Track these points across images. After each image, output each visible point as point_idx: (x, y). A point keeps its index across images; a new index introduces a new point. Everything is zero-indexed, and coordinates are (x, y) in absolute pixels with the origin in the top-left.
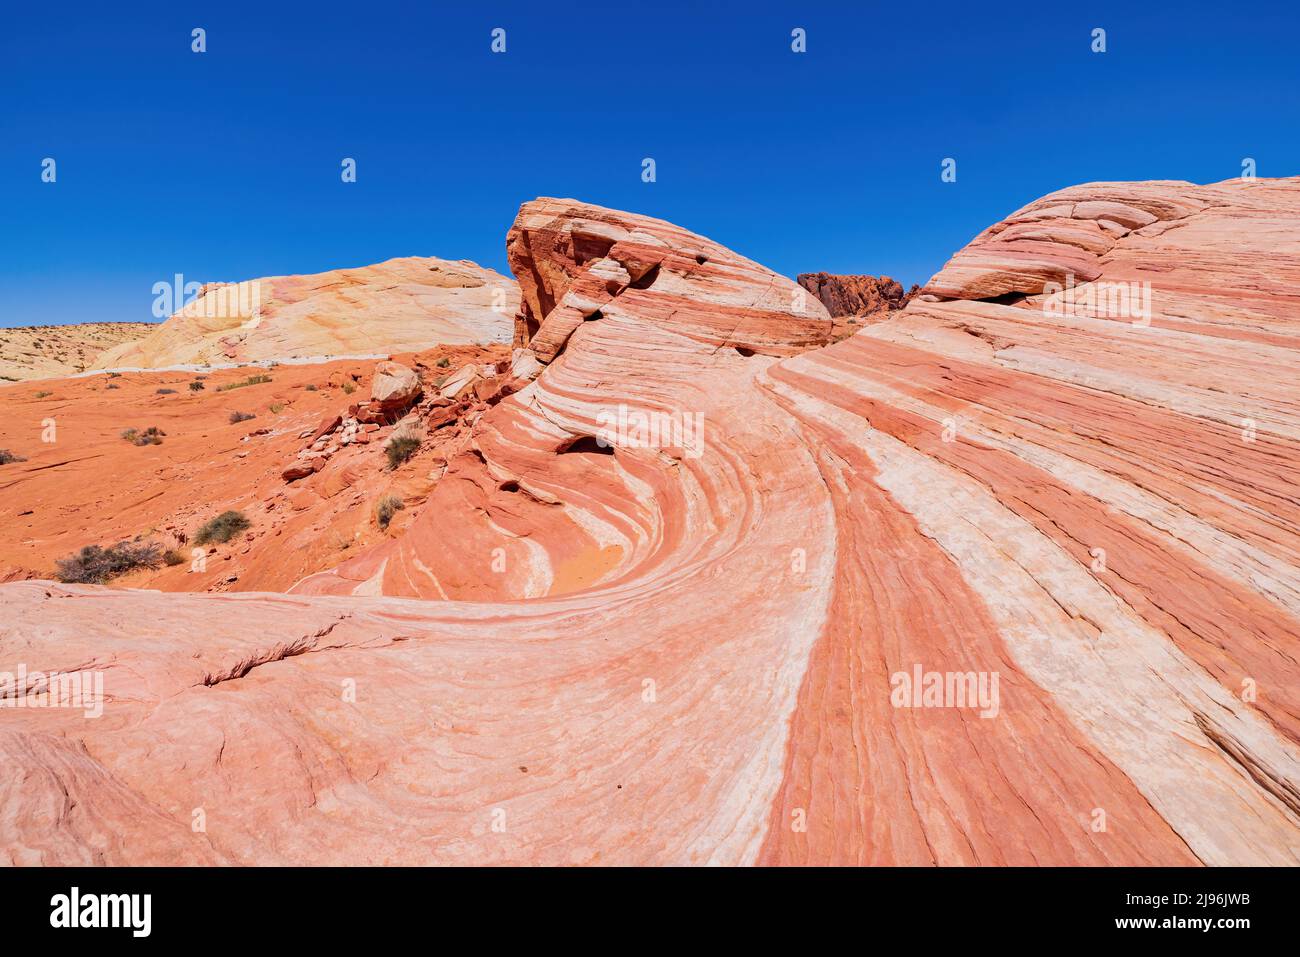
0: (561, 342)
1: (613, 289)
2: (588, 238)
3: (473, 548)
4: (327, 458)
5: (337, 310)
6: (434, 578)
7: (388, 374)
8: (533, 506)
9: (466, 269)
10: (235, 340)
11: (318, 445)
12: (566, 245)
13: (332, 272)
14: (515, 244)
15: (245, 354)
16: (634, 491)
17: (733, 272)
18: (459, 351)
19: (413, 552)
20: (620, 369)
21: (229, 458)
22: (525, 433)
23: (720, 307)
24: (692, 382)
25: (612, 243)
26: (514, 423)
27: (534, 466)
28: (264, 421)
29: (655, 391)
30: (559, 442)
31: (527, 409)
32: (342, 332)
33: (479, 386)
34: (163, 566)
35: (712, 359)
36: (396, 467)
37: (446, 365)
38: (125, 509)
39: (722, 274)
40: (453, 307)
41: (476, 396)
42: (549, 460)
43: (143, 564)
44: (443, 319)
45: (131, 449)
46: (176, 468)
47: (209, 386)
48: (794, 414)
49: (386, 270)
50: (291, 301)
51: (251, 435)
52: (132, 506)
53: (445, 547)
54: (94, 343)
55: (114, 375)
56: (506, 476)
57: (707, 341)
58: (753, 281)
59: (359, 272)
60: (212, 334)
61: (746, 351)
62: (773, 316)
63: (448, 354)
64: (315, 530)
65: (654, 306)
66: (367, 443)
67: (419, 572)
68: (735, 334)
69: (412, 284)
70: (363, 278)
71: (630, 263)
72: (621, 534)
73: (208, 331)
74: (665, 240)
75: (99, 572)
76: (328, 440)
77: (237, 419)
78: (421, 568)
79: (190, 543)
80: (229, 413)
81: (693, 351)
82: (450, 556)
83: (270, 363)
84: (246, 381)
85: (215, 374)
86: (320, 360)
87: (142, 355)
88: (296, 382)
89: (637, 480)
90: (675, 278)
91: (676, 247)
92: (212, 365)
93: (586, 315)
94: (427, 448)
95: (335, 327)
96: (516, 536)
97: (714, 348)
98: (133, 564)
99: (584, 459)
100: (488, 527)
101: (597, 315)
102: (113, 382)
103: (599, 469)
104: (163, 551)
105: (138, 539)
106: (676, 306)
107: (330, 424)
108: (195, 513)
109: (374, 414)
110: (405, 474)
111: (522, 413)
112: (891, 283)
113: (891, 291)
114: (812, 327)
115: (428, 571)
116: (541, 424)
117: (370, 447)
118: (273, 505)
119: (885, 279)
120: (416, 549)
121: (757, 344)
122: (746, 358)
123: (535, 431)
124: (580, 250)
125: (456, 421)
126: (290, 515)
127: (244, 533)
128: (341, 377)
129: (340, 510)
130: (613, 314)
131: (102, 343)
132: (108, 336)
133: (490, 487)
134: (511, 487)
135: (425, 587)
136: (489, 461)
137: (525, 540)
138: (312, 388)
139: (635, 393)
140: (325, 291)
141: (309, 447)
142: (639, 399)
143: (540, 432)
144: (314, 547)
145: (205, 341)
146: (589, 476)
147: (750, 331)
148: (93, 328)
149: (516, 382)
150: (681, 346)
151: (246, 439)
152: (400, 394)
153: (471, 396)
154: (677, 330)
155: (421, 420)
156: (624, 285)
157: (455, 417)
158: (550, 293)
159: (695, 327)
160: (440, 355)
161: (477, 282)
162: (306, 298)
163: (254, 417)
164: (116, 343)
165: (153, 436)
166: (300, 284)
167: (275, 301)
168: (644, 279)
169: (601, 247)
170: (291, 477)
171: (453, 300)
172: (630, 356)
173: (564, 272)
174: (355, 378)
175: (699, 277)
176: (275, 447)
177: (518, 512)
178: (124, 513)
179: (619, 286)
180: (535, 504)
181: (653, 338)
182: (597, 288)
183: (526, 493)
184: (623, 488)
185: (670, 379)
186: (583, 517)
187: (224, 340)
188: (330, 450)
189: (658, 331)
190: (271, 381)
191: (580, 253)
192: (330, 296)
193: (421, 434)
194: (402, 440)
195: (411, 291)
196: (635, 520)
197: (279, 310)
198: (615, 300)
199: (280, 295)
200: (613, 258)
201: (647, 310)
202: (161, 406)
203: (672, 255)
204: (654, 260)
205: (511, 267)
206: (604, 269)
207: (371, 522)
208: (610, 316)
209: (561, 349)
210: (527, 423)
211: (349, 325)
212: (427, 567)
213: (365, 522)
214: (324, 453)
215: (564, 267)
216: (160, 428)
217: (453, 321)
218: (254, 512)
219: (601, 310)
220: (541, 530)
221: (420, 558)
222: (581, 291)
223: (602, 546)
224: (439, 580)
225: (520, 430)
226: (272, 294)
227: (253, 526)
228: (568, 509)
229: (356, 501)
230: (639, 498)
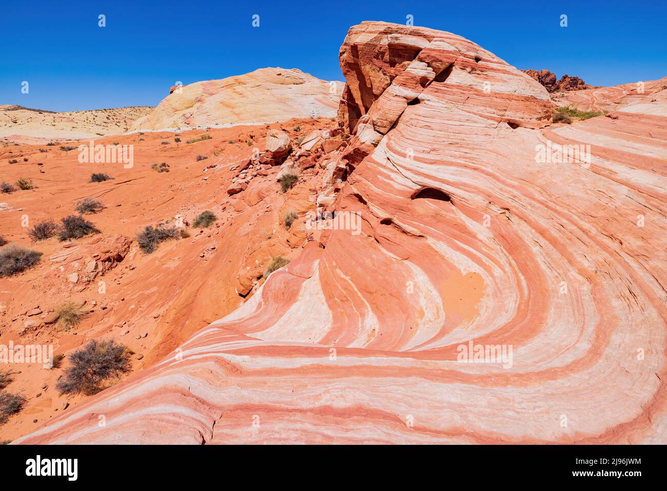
0: (395, 120)
1: (424, 82)
2: (401, 48)
3: (374, 265)
4: (247, 183)
5: (234, 99)
6: (353, 285)
7: (275, 137)
8: (404, 236)
9: (295, 74)
10: (188, 115)
11: (242, 175)
12: (383, 54)
13: (229, 78)
14: (345, 55)
15: (193, 122)
16: (475, 231)
17: (500, 68)
18: (304, 122)
19: (334, 264)
20: (444, 139)
21: (200, 180)
22: (389, 184)
23: (496, 94)
24: (491, 149)
25: (420, 50)
26: (379, 176)
27: (400, 209)
28: (211, 160)
29: (468, 155)
30: (413, 192)
31: (384, 167)
32: (237, 110)
33: (325, 144)
34: (181, 238)
35: (495, 131)
36: (286, 191)
37: (298, 130)
38: (159, 205)
39: (492, 69)
40: (290, 96)
41: (323, 150)
42: (408, 204)
43: (172, 236)
44: (284, 103)
45: (156, 174)
46: (178, 185)
47: (183, 140)
48: (622, 183)
49: (256, 76)
50: (212, 94)
51: (208, 168)
52: (162, 204)
53: (354, 263)
54: (130, 117)
55: (142, 134)
56: (384, 215)
57: (492, 118)
58: (512, 74)
59: (242, 77)
60: (178, 112)
61: (514, 125)
62: (527, 99)
63: (298, 124)
64: (250, 225)
65: (454, 94)
66: (266, 175)
67: (342, 279)
68: (507, 113)
69: (268, 83)
70: (243, 80)
71: (434, 64)
72: (474, 263)
73: (176, 110)
74: (456, 45)
75: (154, 239)
76: (246, 173)
77: (200, 159)
78: (343, 276)
79: (191, 226)
80: (195, 156)
81: (484, 126)
82: (359, 270)
83: (206, 127)
84: (200, 138)
85: (183, 133)
86: (228, 126)
87: (149, 123)
88: (223, 139)
89: (474, 222)
90: (464, 73)
91: (463, 51)
92: (181, 128)
93: (409, 101)
94: (301, 181)
95: (233, 108)
96: (400, 259)
97: (496, 123)
98: (168, 236)
99: (429, 204)
100: (379, 250)
101: (415, 101)
102: (141, 137)
103: (443, 212)
104: (180, 230)
105: (167, 222)
106: (469, 94)
107: (246, 164)
108: (189, 209)
109: (269, 159)
110: (293, 196)
111: (382, 170)
112: (548, 74)
113: (548, 80)
114: (545, 106)
115: (348, 278)
116: (400, 179)
117: (269, 178)
118: (225, 208)
119: (545, 71)
120: (336, 262)
121: (521, 120)
122: (514, 130)
123: (396, 184)
124: (393, 56)
125: (315, 165)
126: (235, 214)
127: (215, 223)
128: (245, 136)
129: (260, 214)
130: (429, 100)
131: (133, 117)
132: (135, 113)
133: (375, 222)
134: (387, 222)
135: (348, 290)
136: (369, 203)
137: (406, 262)
138: (231, 143)
139: (455, 157)
140: (228, 88)
141: (237, 176)
142: (459, 161)
143: (399, 184)
144: (251, 235)
145: (176, 116)
146: (438, 217)
147: (517, 110)
148: (129, 110)
149: (363, 146)
150: (475, 122)
151: (206, 170)
152: (282, 149)
153: (319, 150)
154: (471, 111)
155: (294, 163)
156: (431, 79)
157: (314, 163)
158: (370, 86)
159: (482, 108)
160: (294, 125)
161: (301, 81)
162: (218, 93)
163: (207, 158)
164: (139, 117)
165: (164, 168)
166: (215, 85)
167: (204, 94)
168: (442, 75)
169: (412, 53)
170: (232, 193)
171: (290, 91)
172: (447, 131)
173: (381, 72)
174: (252, 137)
175: (479, 72)
176: (220, 175)
177: (397, 241)
178: (159, 207)
179: (428, 80)
180: (405, 234)
181: (457, 117)
182: (415, 82)
183: (398, 227)
184: (466, 228)
185: (475, 147)
186: (442, 247)
187: (184, 115)
188: (248, 178)
189: (459, 112)
190: (211, 138)
191: (393, 58)
192: (229, 91)
193: (296, 172)
194: (288, 176)
195: (268, 87)
196: (481, 253)
197: (207, 99)
198: (426, 90)
199: (206, 91)
200: (421, 60)
201: (451, 97)
202: (165, 151)
203: (461, 57)
204: (451, 61)
205: (341, 70)
206: (417, 68)
207: (280, 224)
208: (426, 102)
209: (394, 125)
210: (389, 177)
211: (239, 107)
212: (347, 276)
213: (277, 223)
214: (245, 180)
215: (381, 69)
216: (167, 163)
217: (290, 104)
218: (216, 211)
219: (419, 97)
220: (416, 255)
221: (340, 268)
222: (404, 85)
223: (464, 273)
224: (358, 287)
225: (385, 182)
226: (202, 90)
227: (218, 219)
228: (430, 241)
229: (267, 209)
230: (480, 237)
